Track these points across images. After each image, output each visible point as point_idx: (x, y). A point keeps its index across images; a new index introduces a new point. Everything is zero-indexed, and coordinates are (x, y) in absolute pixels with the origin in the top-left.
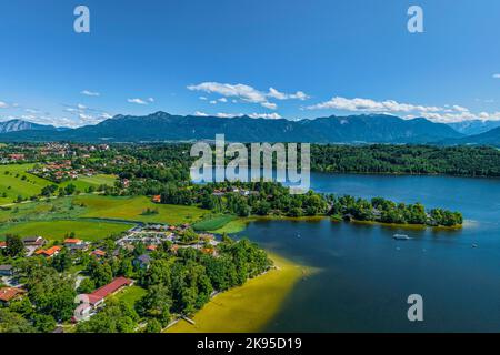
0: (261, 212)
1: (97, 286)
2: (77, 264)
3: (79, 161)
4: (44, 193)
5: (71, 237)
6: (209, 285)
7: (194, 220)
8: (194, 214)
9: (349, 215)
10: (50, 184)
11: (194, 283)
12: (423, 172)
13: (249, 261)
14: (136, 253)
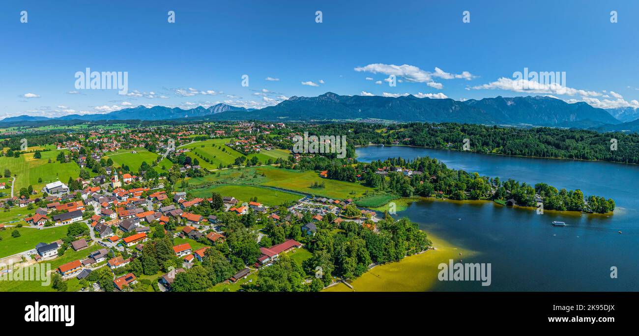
0: (424, 193)
1: (274, 244)
2: (259, 223)
3: (261, 138)
4: (237, 163)
5: (255, 201)
6: (368, 257)
7: (357, 197)
8: (358, 191)
9: (512, 200)
10: (241, 155)
11: (354, 254)
12: (584, 158)
13: (408, 239)
14: (304, 221)
